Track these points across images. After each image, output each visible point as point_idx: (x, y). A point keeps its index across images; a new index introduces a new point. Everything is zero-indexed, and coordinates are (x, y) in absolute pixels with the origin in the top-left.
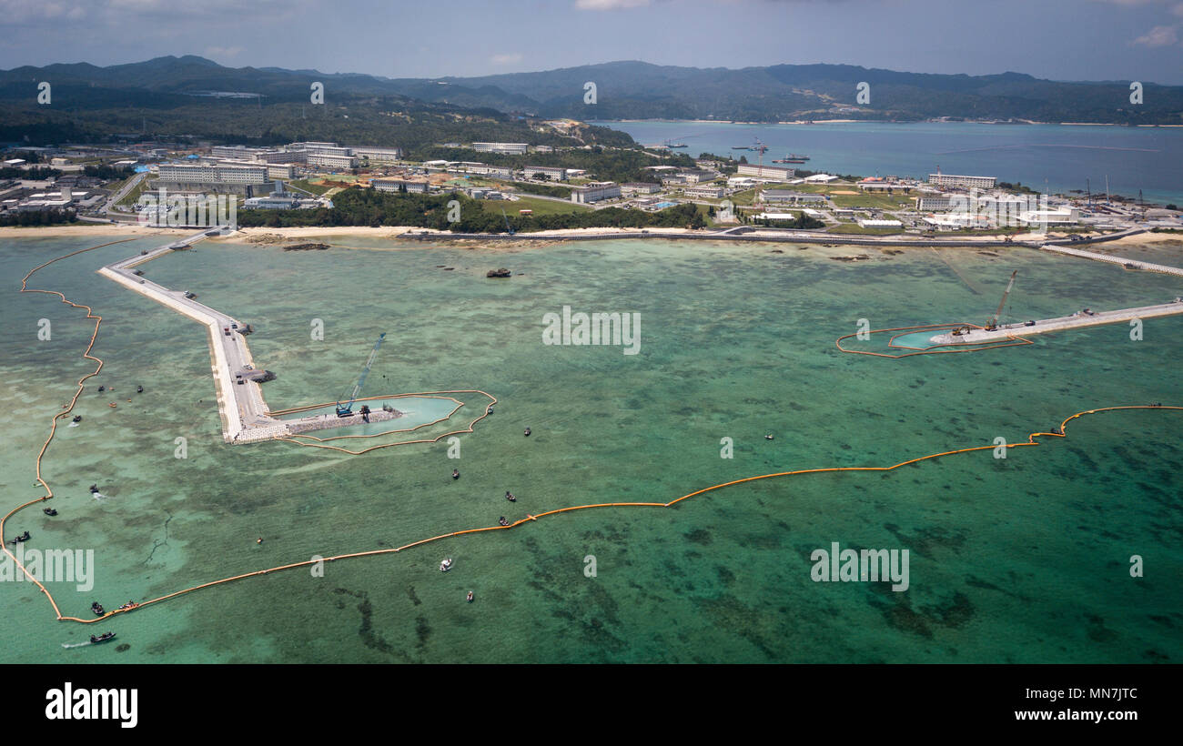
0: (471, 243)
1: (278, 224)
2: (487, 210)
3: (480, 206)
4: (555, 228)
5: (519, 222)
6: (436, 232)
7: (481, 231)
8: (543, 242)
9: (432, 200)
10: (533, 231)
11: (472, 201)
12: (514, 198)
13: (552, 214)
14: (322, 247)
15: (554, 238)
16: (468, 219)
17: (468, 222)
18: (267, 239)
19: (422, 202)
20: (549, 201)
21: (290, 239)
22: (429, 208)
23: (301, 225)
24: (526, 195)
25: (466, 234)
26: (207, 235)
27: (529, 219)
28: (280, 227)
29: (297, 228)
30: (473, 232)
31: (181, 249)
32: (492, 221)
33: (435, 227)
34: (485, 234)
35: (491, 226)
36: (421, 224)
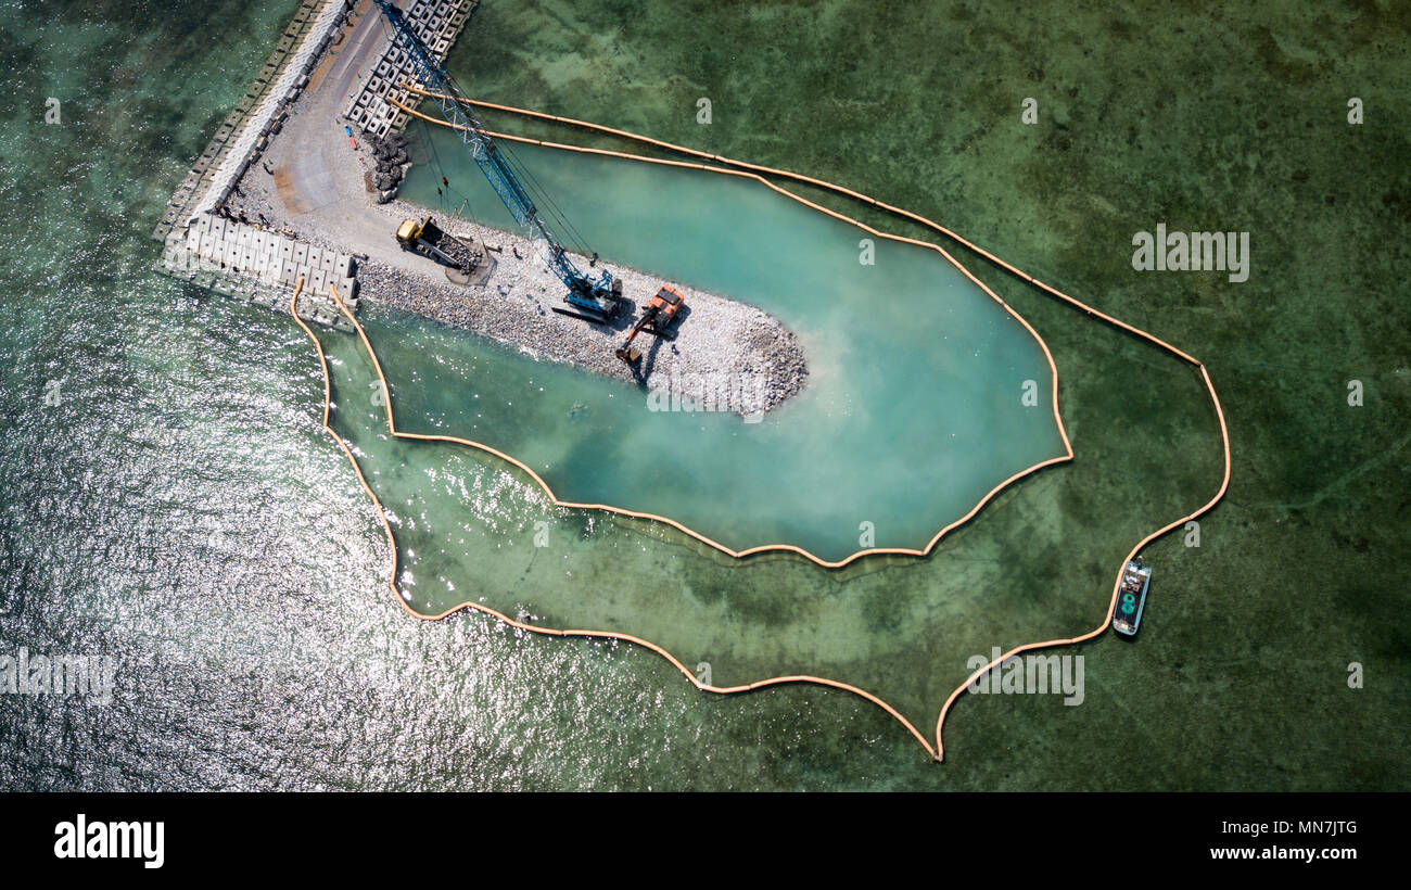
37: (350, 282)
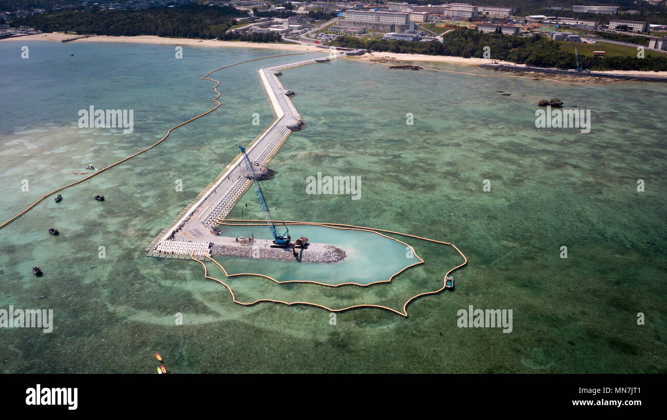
0: (539, 75)
1: (397, 51)
2: (563, 49)
3: (558, 46)
4: (625, 69)
5: (589, 61)
6: (512, 64)
7: (553, 66)
8: (609, 80)
9: (518, 40)
10: (601, 70)
11: (552, 42)
12: (590, 42)
13: (625, 56)
14: (416, 68)
15: (622, 77)
16: (543, 55)
17: (541, 58)
18: (384, 60)
19: (510, 42)
20: (626, 46)
21: (399, 62)
22: (515, 46)
23: (413, 52)
24: (604, 41)
25: (538, 68)
26: (347, 54)
27: (601, 59)
28: (398, 53)
29: (410, 54)
30: (545, 67)
31: (322, 61)
32: (564, 58)
33: (514, 61)
34: (554, 69)
35: (562, 62)
36: (502, 57)
37: (209, 250)
